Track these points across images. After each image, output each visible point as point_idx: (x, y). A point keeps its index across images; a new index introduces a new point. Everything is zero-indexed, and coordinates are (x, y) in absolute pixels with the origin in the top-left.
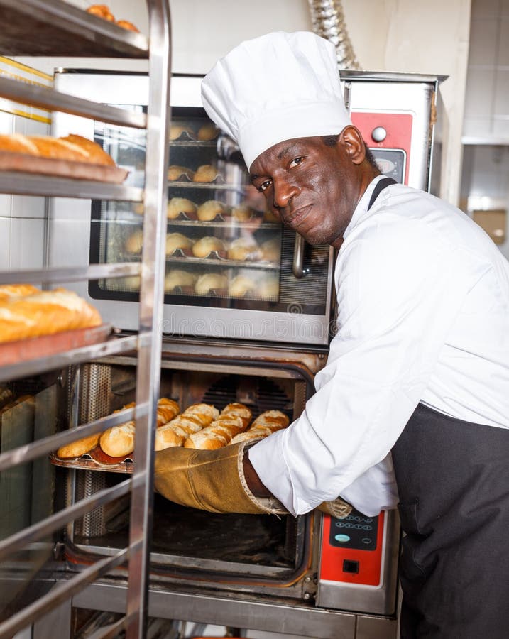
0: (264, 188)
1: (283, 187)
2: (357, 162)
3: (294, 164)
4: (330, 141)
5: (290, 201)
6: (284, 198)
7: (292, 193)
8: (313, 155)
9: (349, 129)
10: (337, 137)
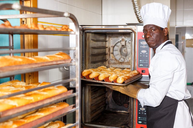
0: (145, 33)
1: (149, 34)
2: (165, 35)
3: (153, 31)
4: (162, 29)
5: (149, 38)
6: (148, 36)
7: (150, 36)
8: (157, 31)
9: (166, 28)
10: (163, 29)
